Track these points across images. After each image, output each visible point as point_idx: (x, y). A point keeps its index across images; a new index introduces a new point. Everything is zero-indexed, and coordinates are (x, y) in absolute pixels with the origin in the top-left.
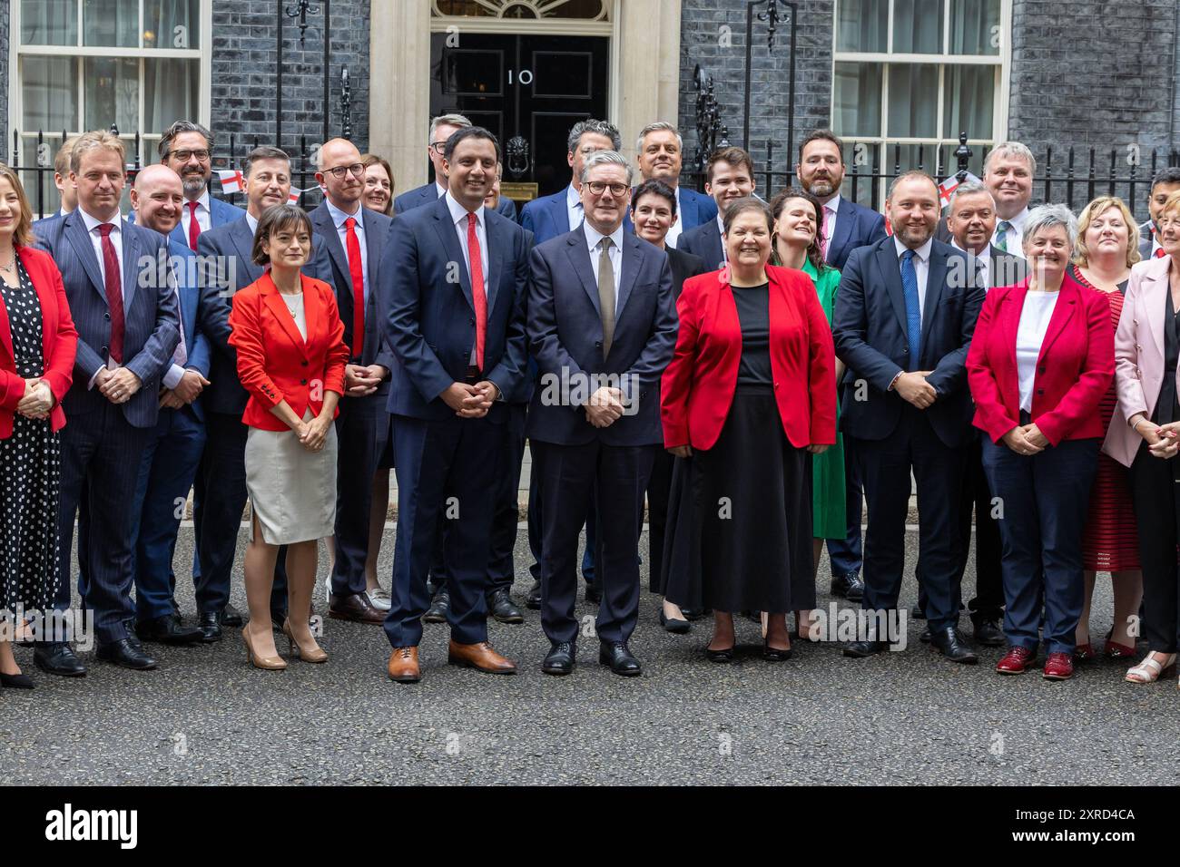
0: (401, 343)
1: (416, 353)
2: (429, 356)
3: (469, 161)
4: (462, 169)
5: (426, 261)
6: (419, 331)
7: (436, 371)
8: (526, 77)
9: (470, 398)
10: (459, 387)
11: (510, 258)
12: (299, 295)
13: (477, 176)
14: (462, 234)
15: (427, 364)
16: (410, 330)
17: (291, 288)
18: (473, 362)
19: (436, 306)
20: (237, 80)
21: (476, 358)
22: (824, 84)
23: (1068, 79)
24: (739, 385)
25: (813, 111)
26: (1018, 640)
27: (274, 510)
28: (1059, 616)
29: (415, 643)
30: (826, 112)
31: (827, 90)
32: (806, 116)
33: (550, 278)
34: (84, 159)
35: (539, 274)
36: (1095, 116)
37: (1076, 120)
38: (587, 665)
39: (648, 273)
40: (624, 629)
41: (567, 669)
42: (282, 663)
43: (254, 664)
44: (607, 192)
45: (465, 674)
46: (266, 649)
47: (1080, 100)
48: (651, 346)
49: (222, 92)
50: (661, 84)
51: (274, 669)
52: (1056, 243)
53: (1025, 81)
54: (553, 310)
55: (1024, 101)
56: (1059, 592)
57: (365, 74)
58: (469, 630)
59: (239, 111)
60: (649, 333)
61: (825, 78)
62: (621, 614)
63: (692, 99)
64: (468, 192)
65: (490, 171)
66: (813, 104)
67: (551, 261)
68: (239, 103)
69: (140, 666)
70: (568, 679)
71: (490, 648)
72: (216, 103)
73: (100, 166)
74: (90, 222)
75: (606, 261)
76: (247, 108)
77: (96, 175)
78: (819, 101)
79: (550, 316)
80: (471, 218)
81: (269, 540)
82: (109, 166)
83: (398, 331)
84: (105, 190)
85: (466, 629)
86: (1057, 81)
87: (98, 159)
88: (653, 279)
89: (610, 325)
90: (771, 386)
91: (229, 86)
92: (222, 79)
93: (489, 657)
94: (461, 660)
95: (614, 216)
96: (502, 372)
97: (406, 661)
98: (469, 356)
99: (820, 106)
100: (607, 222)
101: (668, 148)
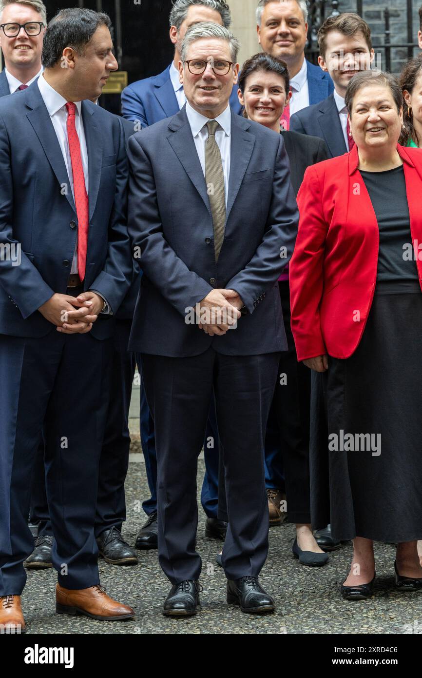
5: (21, 157)
7: (34, 281)
14: (60, 129)
21: (78, 266)
29: (18, 591)
33: (151, 170)
35: (138, 165)
38: (214, 606)
39: (260, 159)
40: (254, 562)
44: (208, 71)
48: (268, 240)
54: (156, 205)
58: (76, 574)
60: (265, 226)
62: (251, 545)
67: (151, 150)
71: (103, 593)
75: (213, 149)
79: (153, 212)
88: (267, 165)
89: (221, 219)
90: (416, 281)
93: (103, 602)
94: (70, 607)
96: (106, 281)
97: (8, 612)
98: (69, 263)
100: (210, 104)
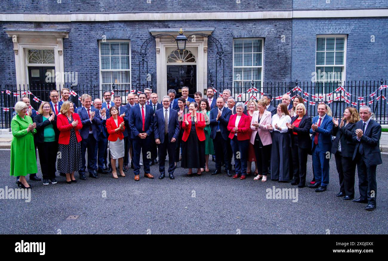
0: (131, 127)
1: (134, 129)
2: (135, 129)
3: (141, 98)
4: (140, 99)
5: (135, 114)
6: (134, 125)
7: (137, 132)
8: (183, 72)
9: (142, 136)
10: (141, 134)
11: (150, 113)
12: (117, 120)
13: (142, 100)
14: (141, 109)
15: (135, 131)
16: (132, 125)
17: (116, 119)
18: (142, 130)
19: (137, 121)
20: (135, 74)
22: (231, 72)
23: (273, 70)
24: (191, 132)
25: (230, 76)
26: (237, 173)
27: (114, 154)
28: (243, 169)
29: (139, 174)
30: (232, 76)
31: (232, 73)
32: (229, 77)
33: (157, 116)
34: (85, 100)
36: (278, 76)
37: (274, 76)
41: (162, 178)
42: (118, 177)
43: (113, 178)
44: (166, 103)
45: (146, 179)
46: (115, 175)
47: (275, 73)
49: (133, 76)
50: (204, 73)
51: (116, 178)
52: (240, 109)
53: (265, 70)
55: (265, 74)
56: (243, 165)
57: (156, 73)
58: (147, 172)
59: (136, 79)
61: (232, 71)
63: (209, 75)
64: (141, 103)
65: (144, 99)
66: (230, 75)
67: (157, 114)
68: (136, 78)
69: (96, 178)
70: (162, 180)
71: (151, 174)
72: (132, 78)
73: (88, 101)
74: (86, 109)
75: (166, 113)
76: (137, 79)
77: (87, 102)
78: (231, 75)
80: (143, 107)
81: (113, 158)
82: (89, 100)
83: (130, 125)
84: (88, 104)
85: (146, 171)
86: (271, 70)
87: (87, 99)
88: (175, 116)
90: (196, 132)
91: (134, 75)
92: (133, 74)
93: (150, 175)
94: (146, 176)
95: (167, 106)
96: (148, 131)
97: (137, 177)
99: (231, 76)
100: (166, 107)
101: (186, 91)
